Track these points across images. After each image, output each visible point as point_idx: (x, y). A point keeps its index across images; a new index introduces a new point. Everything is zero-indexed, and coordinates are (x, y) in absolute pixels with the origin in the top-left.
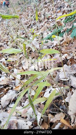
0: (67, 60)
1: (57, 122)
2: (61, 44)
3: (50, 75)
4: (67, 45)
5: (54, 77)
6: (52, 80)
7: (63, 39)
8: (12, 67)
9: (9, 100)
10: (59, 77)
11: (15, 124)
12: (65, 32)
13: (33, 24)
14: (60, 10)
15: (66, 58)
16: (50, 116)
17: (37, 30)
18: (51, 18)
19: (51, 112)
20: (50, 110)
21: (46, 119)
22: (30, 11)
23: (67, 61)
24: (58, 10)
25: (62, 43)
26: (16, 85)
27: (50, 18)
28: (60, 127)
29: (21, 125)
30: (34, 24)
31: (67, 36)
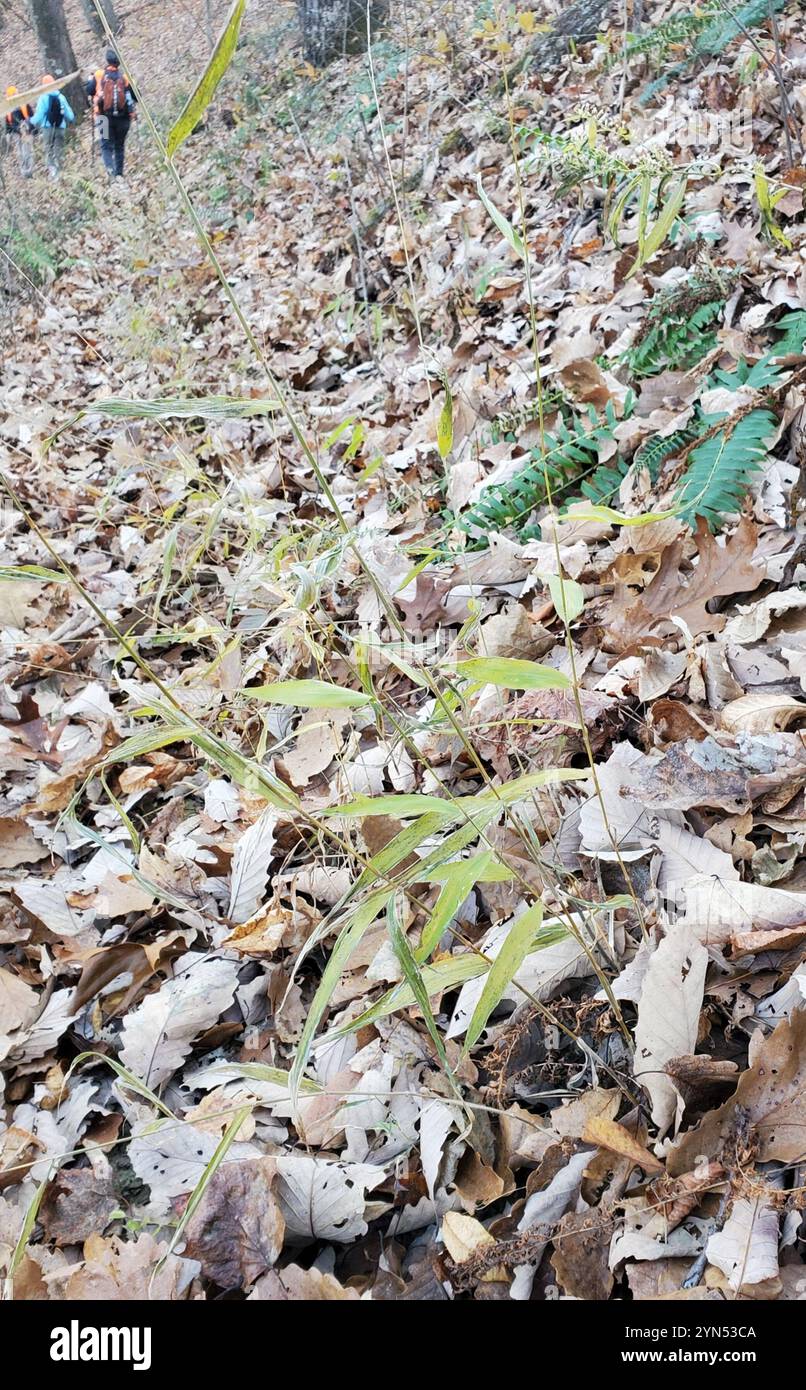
0: (640, 708)
1: (564, 1147)
2: (600, 566)
3: (509, 823)
4: (649, 577)
5: (544, 838)
6: (523, 862)
7: (616, 527)
8: (181, 766)
9: (186, 1035)
10: (580, 838)
11: (260, 1186)
12: (629, 461)
13: (349, 349)
14: (599, 230)
15: (627, 691)
16: (513, 1118)
17: (391, 421)
18: (518, 313)
19: (524, 1092)
20: (512, 1079)
21: (486, 1146)
22: (307, 211)
23: (641, 711)
24: (580, 235)
25: (607, 555)
26: (237, 914)
27: (510, 304)
28: (585, 1179)
29: (306, 1189)
30: (357, 354)
31: (650, 500)
